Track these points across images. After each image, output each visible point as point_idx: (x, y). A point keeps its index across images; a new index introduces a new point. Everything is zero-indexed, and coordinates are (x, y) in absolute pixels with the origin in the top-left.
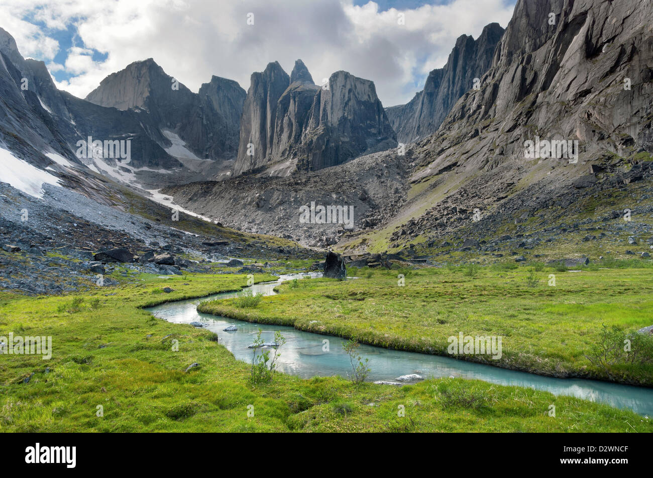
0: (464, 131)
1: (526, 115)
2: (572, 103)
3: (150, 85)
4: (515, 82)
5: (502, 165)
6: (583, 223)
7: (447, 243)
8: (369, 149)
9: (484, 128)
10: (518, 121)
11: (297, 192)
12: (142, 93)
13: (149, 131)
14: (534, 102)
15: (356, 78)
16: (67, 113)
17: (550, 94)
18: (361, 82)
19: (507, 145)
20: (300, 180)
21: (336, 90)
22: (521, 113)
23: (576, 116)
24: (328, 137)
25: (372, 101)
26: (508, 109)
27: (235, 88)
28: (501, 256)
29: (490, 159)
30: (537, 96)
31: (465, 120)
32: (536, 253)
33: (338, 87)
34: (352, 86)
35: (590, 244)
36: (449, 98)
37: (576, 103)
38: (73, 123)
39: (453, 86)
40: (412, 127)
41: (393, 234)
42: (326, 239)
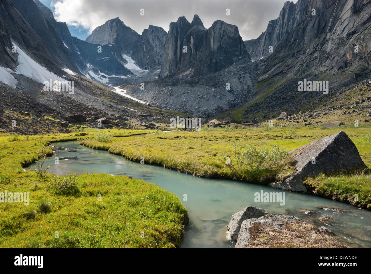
0: (287, 53)
1: (321, 45)
2: (345, 39)
3: (117, 32)
4: (315, 27)
5: (307, 73)
6: (345, 105)
7: (274, 116)
8: (234, 63)
9: (298, 52)
10: (316, 48)
11: (192, 87)
12: (113, 36)
13: (116, 56)
14: (325, 38)
15: (228, 24)
16: (76, 48)
17: (334, 33)
18: (230, 27)
19: (310, 62)
20: (195, 80)
21: (216, 31)
22: (318, 44)
23: (347, 46)
24: (211, 57)
25: (237, 37)
26: (311, 42)
27: (161, 31)
28: (298, 122)
29: (301, 69)
30: (327, 35)
31: (287, 48)
32: (317, 120)
33: (217, 29)
34: (225, 28)
35: (346, 116)
36: (280, 36)
37: (347, 39)
38: (79, 53)
39: (282, 29)
40: (260, 51)
41: (245, 111)
42: (208, 113)
